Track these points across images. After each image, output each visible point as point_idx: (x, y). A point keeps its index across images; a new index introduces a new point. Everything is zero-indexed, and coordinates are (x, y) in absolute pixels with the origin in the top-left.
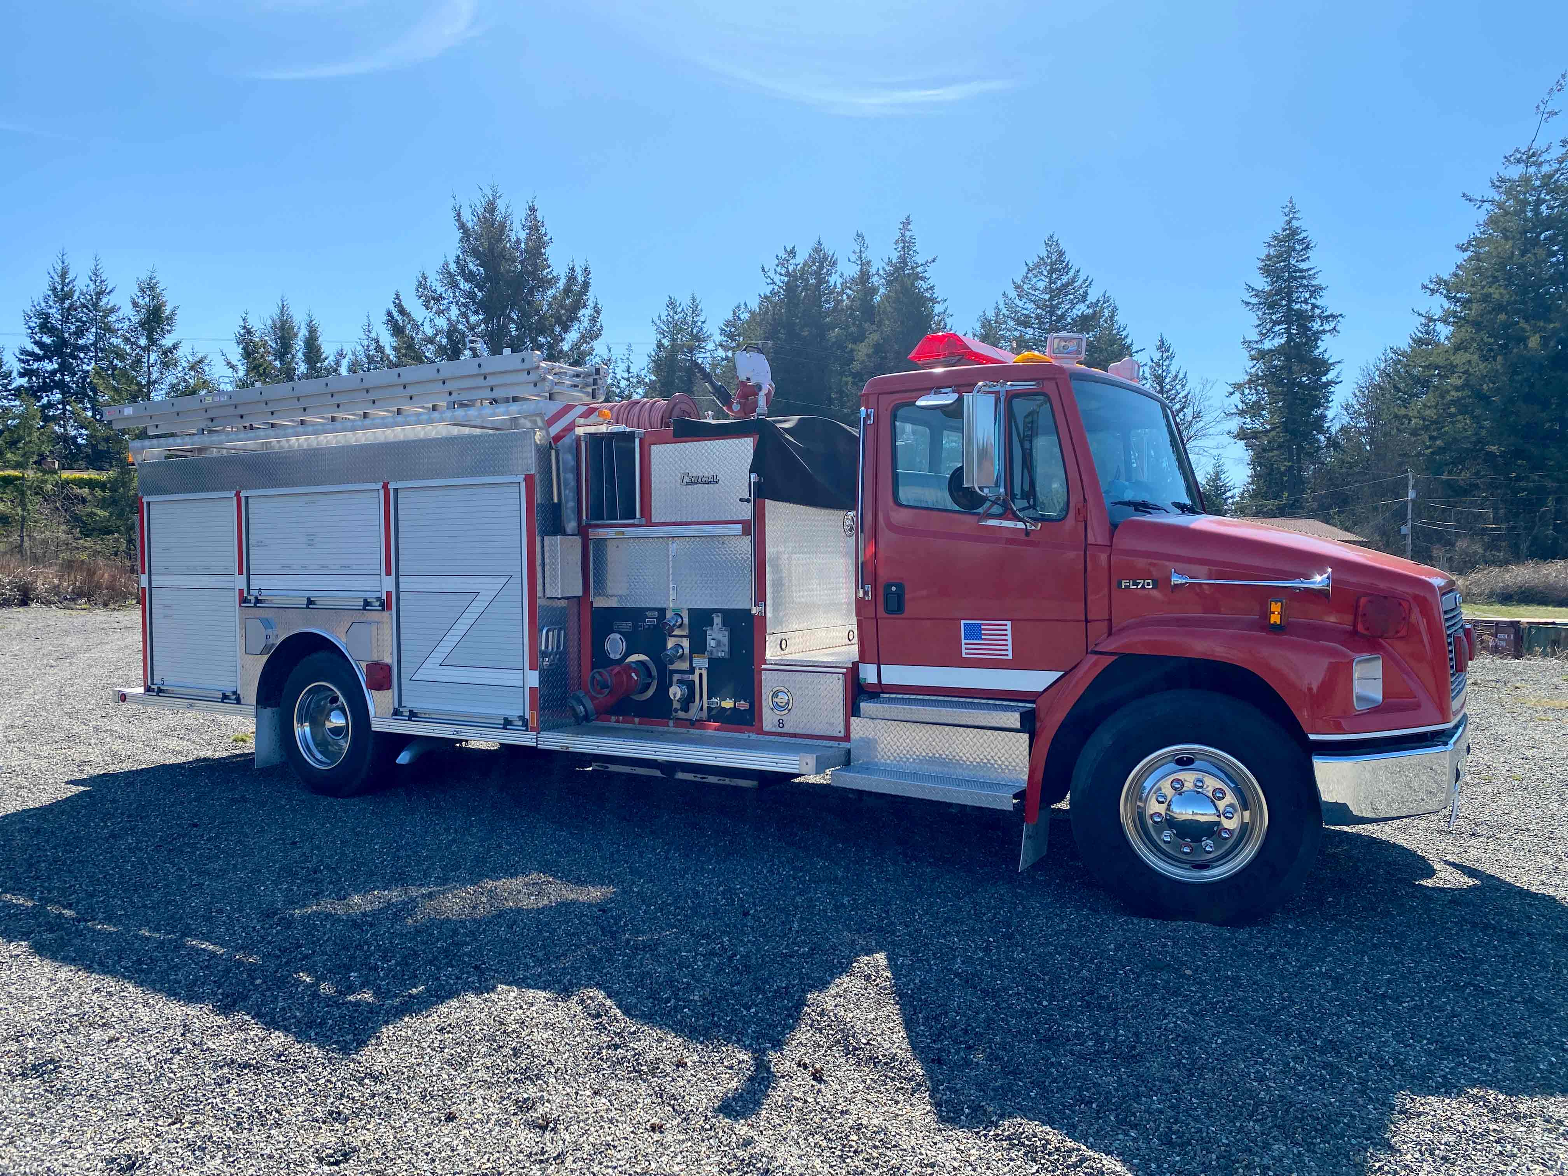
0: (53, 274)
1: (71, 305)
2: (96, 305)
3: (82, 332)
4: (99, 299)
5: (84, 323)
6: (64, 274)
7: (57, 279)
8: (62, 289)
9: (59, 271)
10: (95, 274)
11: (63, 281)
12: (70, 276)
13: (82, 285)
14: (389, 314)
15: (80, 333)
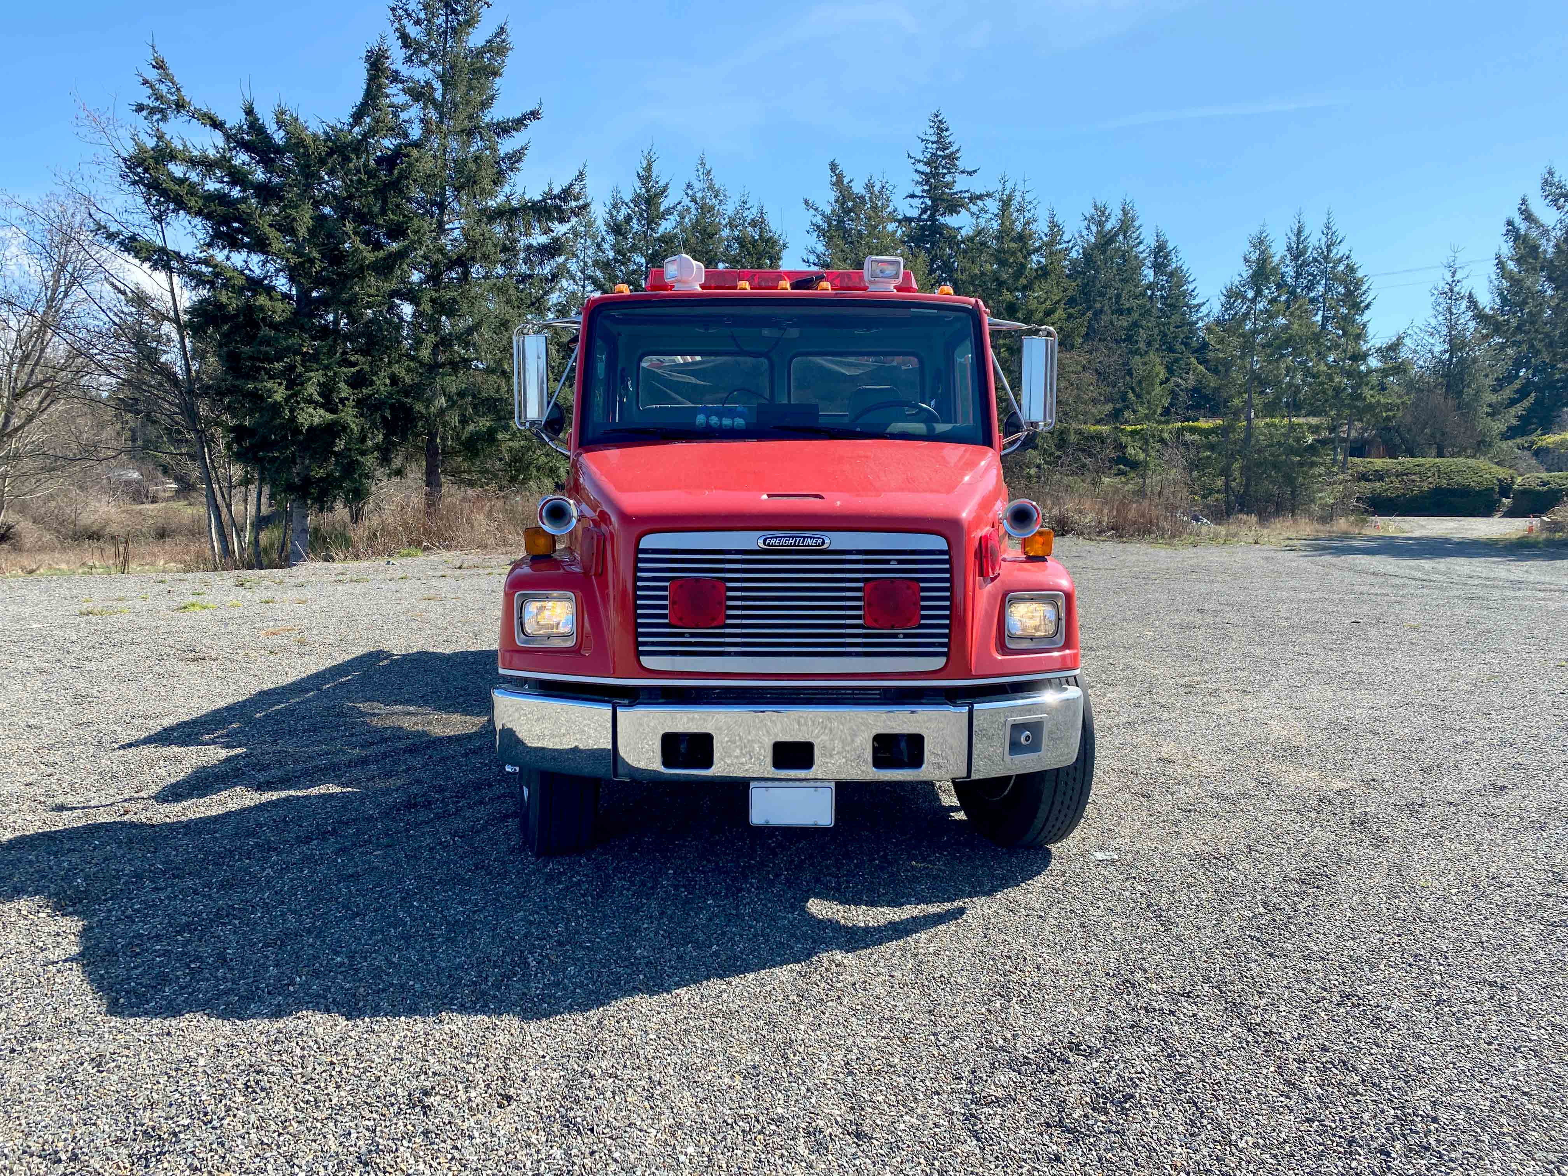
0: (1290, 234)
1: (1304, 261)
2: (1326, 258)
3: (1312, 285)
4: (1329, 251)
5: (1315, 277)
6: (1299, 233)
7: (1294, 238)
8: (1297, 247)
9: (1295, 231)
10: (1328, 228)
11: (1298, 240)
12: (1305, 233)
13: (1315, 239)
14: (1510, 223)
15: (1310, 288)
